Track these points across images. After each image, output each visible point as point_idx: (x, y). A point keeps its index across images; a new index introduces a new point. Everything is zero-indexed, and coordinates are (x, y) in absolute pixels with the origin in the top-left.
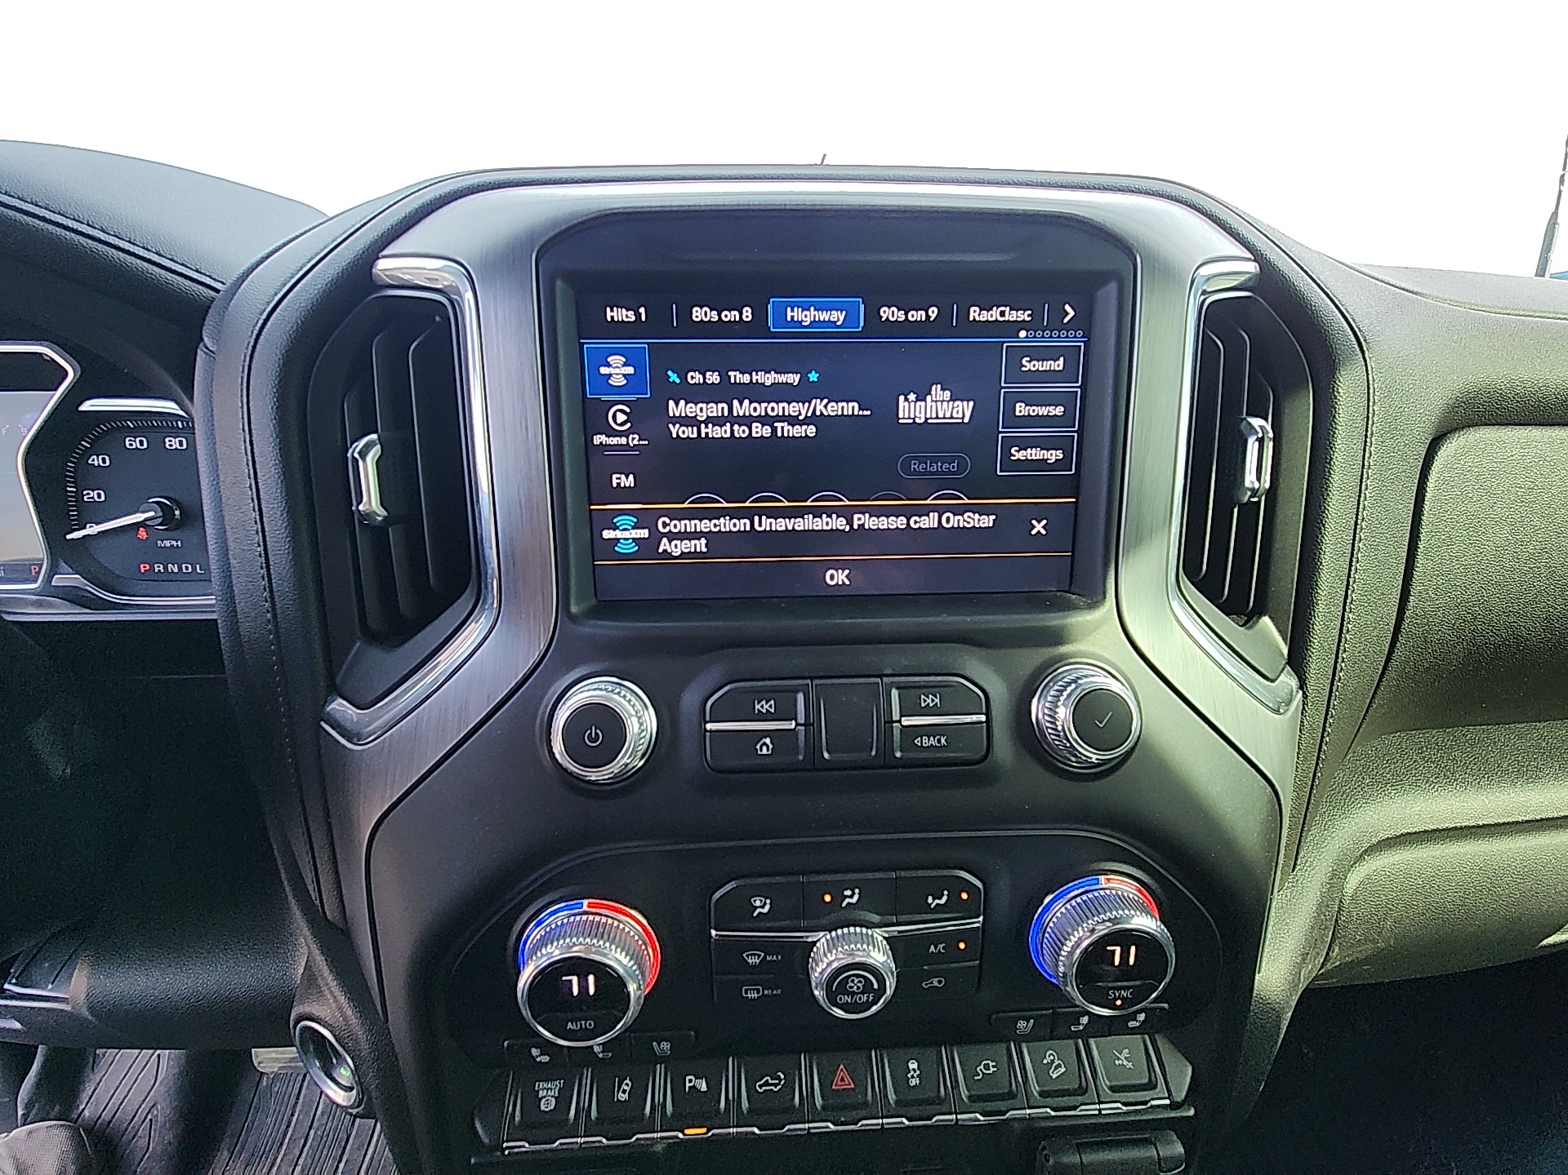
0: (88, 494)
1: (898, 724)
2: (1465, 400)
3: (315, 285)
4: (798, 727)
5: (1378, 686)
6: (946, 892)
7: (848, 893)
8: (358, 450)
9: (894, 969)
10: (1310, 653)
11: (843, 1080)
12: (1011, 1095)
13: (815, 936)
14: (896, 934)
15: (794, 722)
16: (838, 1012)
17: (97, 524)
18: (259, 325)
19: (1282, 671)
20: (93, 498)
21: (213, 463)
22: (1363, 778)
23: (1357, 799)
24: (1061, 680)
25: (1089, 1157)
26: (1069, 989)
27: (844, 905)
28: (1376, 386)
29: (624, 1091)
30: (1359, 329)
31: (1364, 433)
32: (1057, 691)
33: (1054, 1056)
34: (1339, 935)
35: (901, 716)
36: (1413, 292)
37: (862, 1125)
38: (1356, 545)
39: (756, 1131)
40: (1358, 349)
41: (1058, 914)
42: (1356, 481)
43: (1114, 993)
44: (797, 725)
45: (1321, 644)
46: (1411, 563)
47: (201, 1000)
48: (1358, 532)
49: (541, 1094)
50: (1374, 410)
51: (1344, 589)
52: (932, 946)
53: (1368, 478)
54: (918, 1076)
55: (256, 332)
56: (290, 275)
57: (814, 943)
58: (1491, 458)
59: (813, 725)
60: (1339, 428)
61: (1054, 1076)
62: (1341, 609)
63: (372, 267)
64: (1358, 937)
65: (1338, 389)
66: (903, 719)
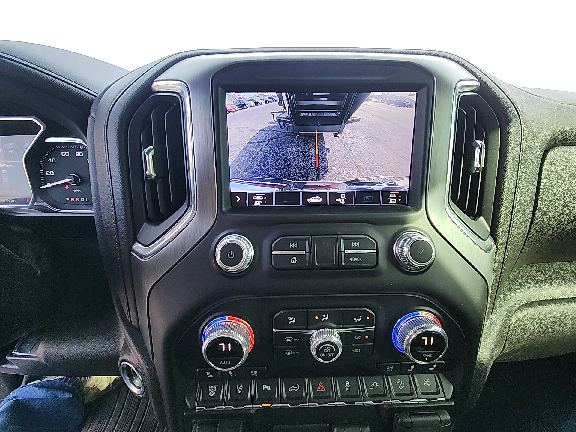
0: (48, 172)
1: (343, 253)
2: (557, 136)
3: (131, 92)
4: (306, 254)
5: (524, 245)
6: (361, 317)
7: (324, 316)
8: (146, 151)
9: (342, 344)
10: (499, 231)
11: (321, 388)
12: (385, 395)
13: (312, 332)
14: (342, 332)
15: (304, 252)
16: (321, 360)
17: (51, 183)
18: (111, 106)
19: (488, 237)
20: (50, 174)
21: (94, 158)
22: (518, 281)
23: (515, 288)
24: (405, 237)
25: (414, 419)
26: (408, 354)
27: (323, 320)
28: (524, 129)
29: (240, 390)
30: (518, 107)
31: (520, 147)
32: (403, 241)
33: (401, 381)
34: (508, 340)
35: (345, 250)
36: (536, 96)
37: (329, 405)
38: (517, 190)
39: (289, 405)
40: (517, 115)
41: (403, 326)
42: (517, 165)
43: (425, 355)
44: (306, 252)
45: (503, 227)
46: (537, 198)
47: (86, 355)
48: (517, 185)
49: (210, 390)
50: (523, 138)
51: (512, 206)
52: (356, 337)
53: (521, 164)
54: (349, 387)
55: (110, 109)
56: (122, 89)
57: (312, 334)
58: (566, 158)
59: (312, 252)
60: (510, 145)
61: (401, 388)
62: (511, 214)
63: (152, 85)
64: (516, 341)
65: (510, 130)
66: (345, 251)
